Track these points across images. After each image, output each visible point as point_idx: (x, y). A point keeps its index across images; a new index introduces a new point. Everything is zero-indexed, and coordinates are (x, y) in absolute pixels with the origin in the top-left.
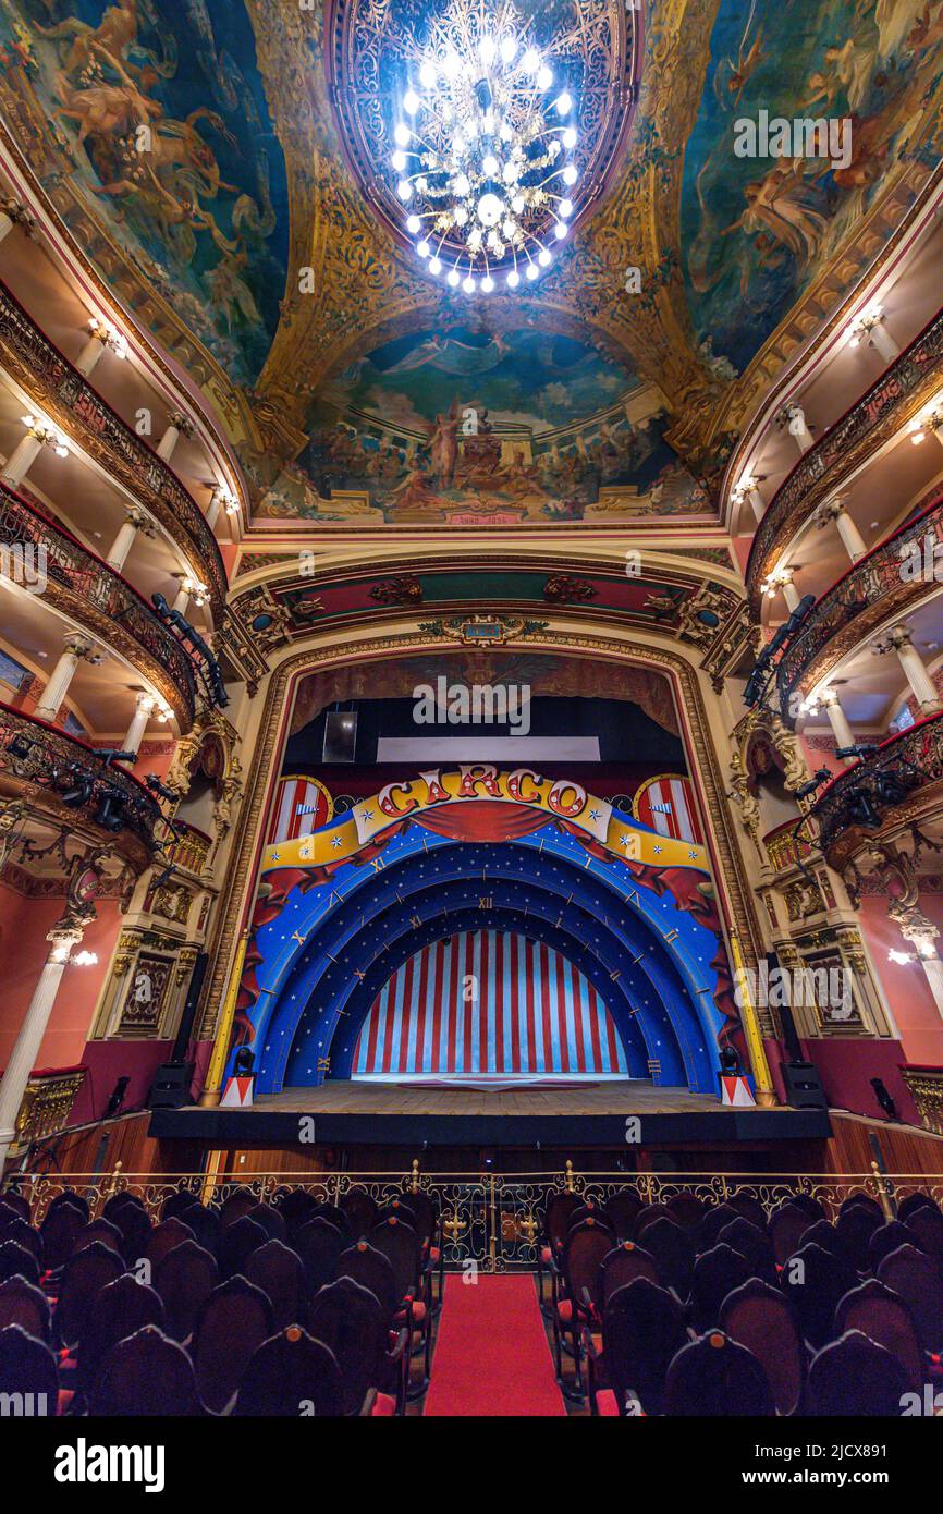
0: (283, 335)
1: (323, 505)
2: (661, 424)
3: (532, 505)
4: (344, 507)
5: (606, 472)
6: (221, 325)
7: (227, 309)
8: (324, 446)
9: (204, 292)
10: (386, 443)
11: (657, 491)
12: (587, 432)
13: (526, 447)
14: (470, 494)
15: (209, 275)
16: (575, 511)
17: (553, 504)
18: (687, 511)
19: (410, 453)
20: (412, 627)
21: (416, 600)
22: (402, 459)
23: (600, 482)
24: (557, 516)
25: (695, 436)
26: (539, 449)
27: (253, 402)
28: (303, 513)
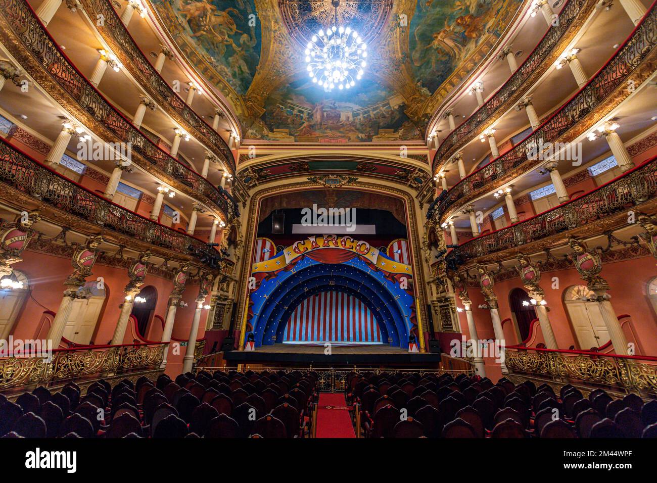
0: (257, 77)
1: (271, 134)
2: (403, 107)
3: (352, 136)
4: (279, 135)
5: (382, 124)
6: (234, 75)
7: (236, 70)
8: (272, 113)
9: (228, 64)
10: (295, 112)
11: (401, 131)
12: (375, 109)
13: (350, 115)
14: (328, 131)
15: (230, 59)
16: (369, 138)
17: (360, 135)
18: (413, 139)
19: (305, 116)
20: (305, 179)
21: (307, 170)
22: (302, 118)
23: (379, 128)
24: (362, 140)
25: (416, 113)
26: (355, 115)
27: (245, 100)
28: (262, 137)
